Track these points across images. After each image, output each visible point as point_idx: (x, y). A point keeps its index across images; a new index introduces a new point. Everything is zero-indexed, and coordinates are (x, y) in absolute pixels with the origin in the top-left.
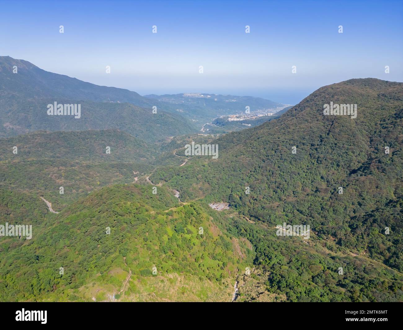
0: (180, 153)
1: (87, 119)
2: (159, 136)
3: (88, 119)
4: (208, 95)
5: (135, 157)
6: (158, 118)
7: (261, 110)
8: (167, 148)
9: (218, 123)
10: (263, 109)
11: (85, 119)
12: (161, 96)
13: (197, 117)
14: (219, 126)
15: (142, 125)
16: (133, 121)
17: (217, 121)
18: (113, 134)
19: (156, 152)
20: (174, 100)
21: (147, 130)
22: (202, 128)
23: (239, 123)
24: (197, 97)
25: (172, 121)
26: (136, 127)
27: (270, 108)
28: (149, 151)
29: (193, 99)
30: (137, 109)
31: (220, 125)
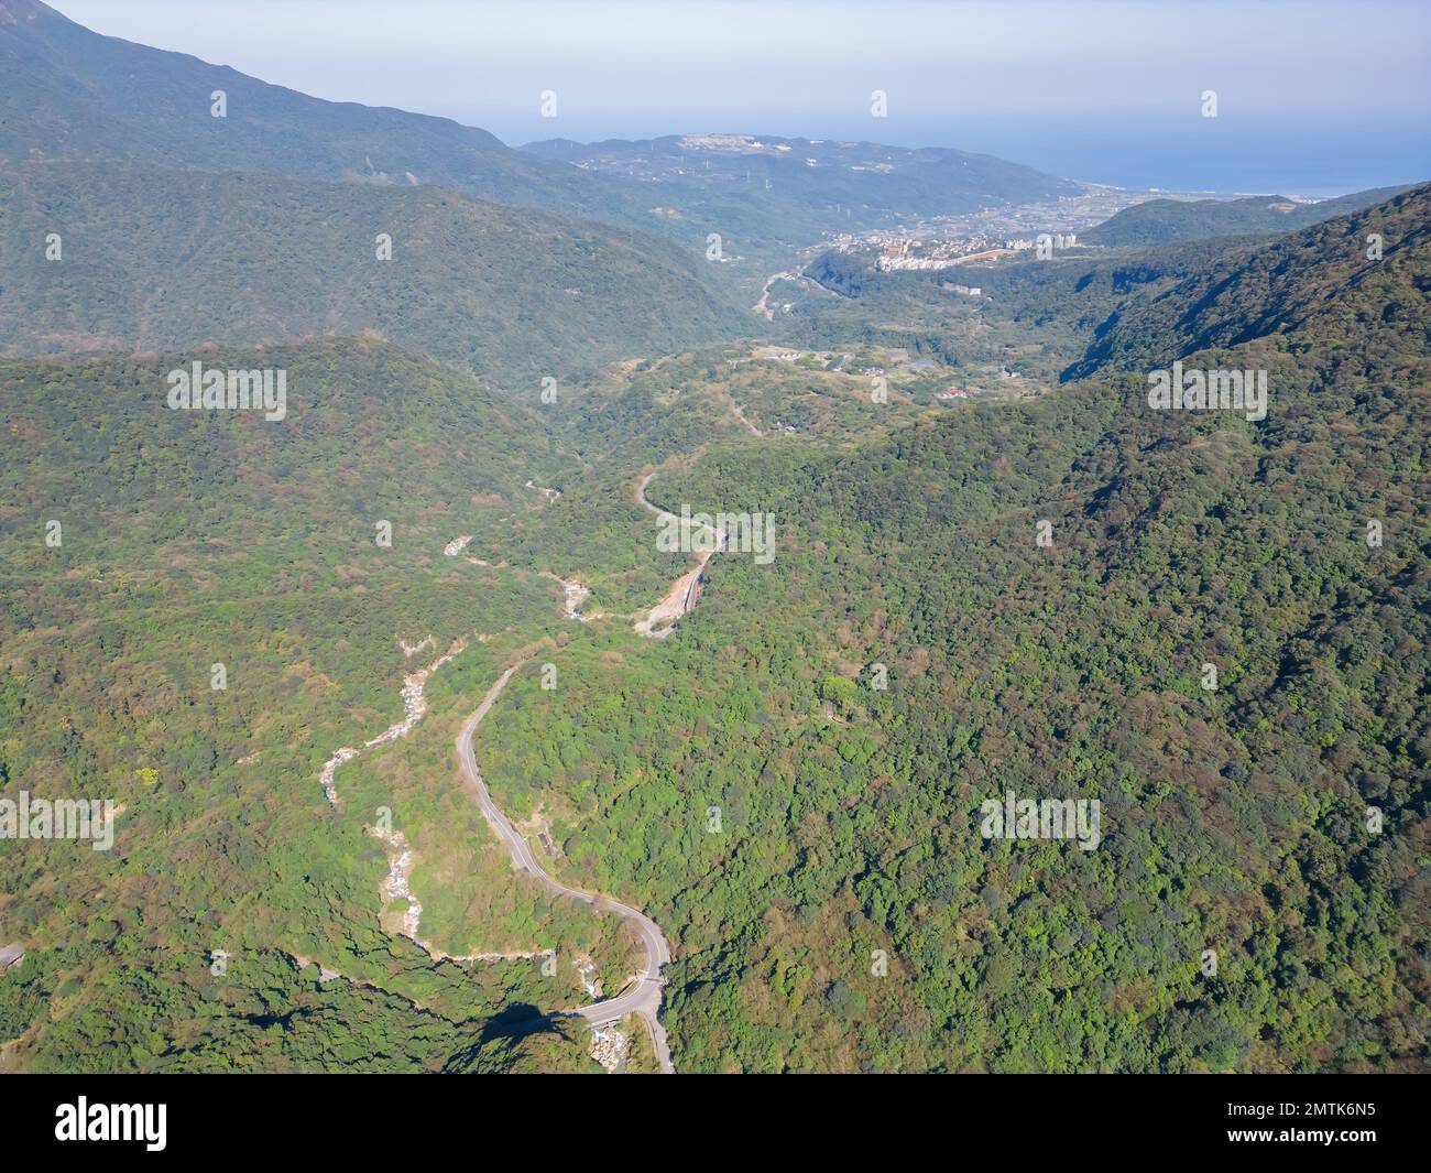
0: (667, 496)
1: (249, 265)
2: (576, 346)
3: (257, 265)
4: (781, 141)
5: (446, 485)
6: (568, 261)
7: (996, 212)
8: (609, 426)
9: (829, 274)
10: (1003, 205)
11: (242, 262)
12: (593, 145)
13: (737, 241)
14: (837, 291)
15: (498, 291)
16: (459, 275)
17: (827, 265)
18: (332, 367)
19: (553, 451)
20: (643, 167)
21: (521, 319)
22: (760, 297)
23: (927, 283)
24: (736, 150)
25: (632, 270)
26: (469, 302)
27: (1033, 202)
28: (517, 448)
29: (721, 159)
30: (478, 217)
31: (839, 286)
